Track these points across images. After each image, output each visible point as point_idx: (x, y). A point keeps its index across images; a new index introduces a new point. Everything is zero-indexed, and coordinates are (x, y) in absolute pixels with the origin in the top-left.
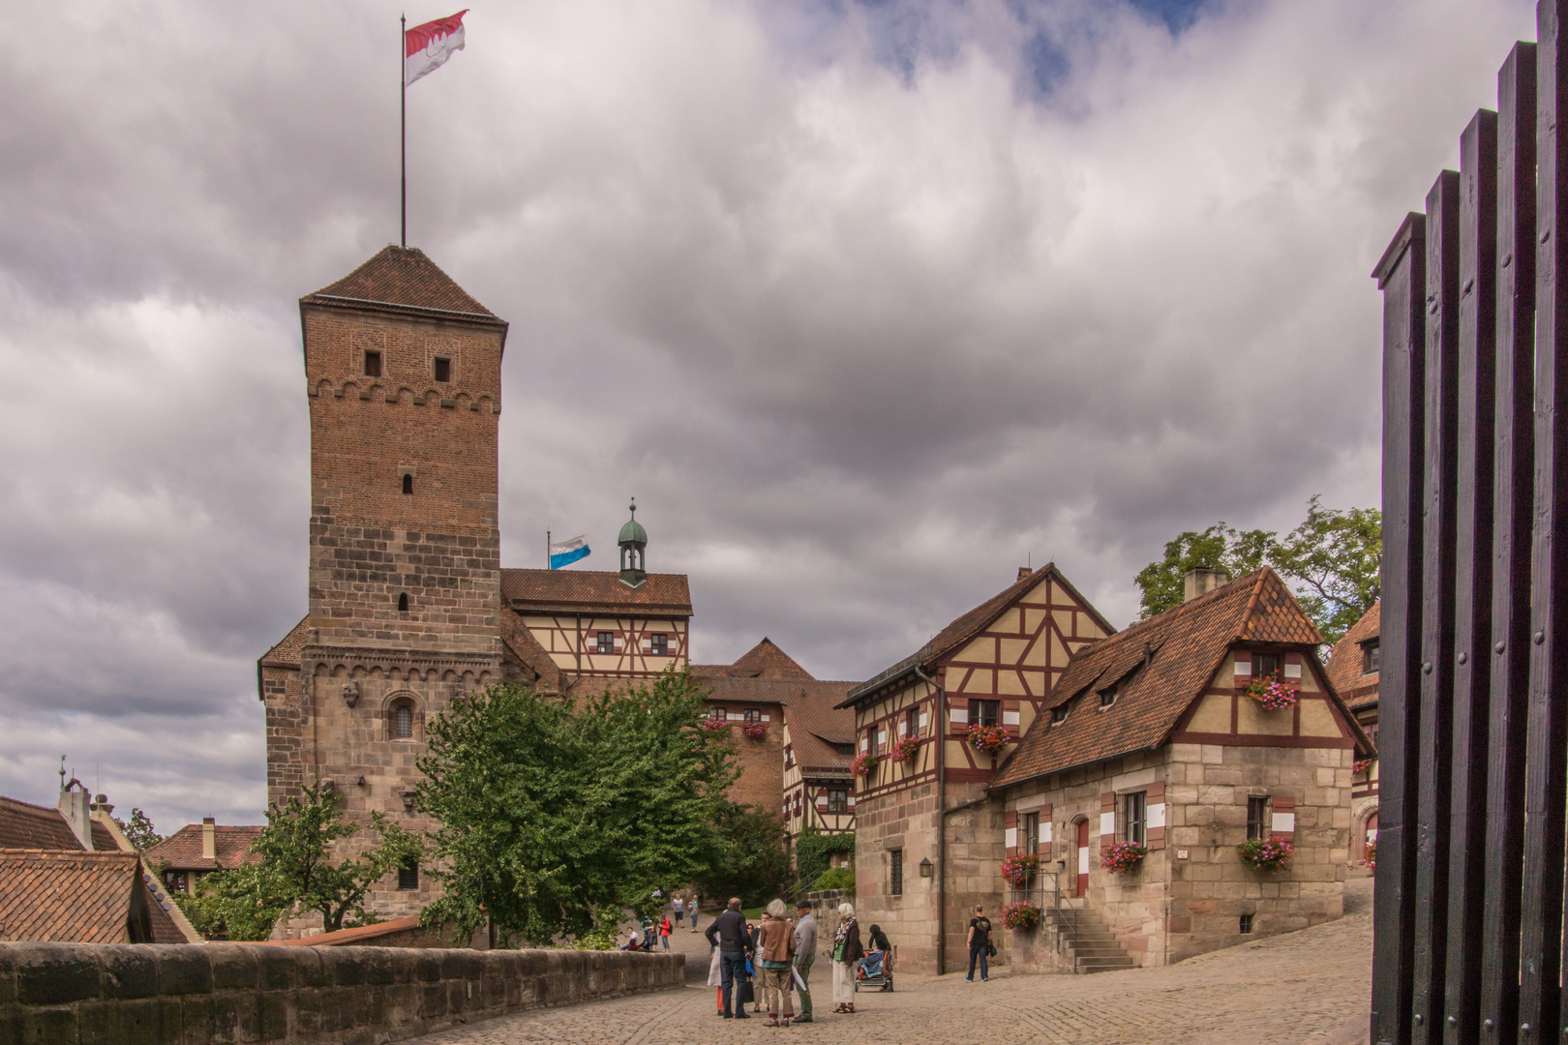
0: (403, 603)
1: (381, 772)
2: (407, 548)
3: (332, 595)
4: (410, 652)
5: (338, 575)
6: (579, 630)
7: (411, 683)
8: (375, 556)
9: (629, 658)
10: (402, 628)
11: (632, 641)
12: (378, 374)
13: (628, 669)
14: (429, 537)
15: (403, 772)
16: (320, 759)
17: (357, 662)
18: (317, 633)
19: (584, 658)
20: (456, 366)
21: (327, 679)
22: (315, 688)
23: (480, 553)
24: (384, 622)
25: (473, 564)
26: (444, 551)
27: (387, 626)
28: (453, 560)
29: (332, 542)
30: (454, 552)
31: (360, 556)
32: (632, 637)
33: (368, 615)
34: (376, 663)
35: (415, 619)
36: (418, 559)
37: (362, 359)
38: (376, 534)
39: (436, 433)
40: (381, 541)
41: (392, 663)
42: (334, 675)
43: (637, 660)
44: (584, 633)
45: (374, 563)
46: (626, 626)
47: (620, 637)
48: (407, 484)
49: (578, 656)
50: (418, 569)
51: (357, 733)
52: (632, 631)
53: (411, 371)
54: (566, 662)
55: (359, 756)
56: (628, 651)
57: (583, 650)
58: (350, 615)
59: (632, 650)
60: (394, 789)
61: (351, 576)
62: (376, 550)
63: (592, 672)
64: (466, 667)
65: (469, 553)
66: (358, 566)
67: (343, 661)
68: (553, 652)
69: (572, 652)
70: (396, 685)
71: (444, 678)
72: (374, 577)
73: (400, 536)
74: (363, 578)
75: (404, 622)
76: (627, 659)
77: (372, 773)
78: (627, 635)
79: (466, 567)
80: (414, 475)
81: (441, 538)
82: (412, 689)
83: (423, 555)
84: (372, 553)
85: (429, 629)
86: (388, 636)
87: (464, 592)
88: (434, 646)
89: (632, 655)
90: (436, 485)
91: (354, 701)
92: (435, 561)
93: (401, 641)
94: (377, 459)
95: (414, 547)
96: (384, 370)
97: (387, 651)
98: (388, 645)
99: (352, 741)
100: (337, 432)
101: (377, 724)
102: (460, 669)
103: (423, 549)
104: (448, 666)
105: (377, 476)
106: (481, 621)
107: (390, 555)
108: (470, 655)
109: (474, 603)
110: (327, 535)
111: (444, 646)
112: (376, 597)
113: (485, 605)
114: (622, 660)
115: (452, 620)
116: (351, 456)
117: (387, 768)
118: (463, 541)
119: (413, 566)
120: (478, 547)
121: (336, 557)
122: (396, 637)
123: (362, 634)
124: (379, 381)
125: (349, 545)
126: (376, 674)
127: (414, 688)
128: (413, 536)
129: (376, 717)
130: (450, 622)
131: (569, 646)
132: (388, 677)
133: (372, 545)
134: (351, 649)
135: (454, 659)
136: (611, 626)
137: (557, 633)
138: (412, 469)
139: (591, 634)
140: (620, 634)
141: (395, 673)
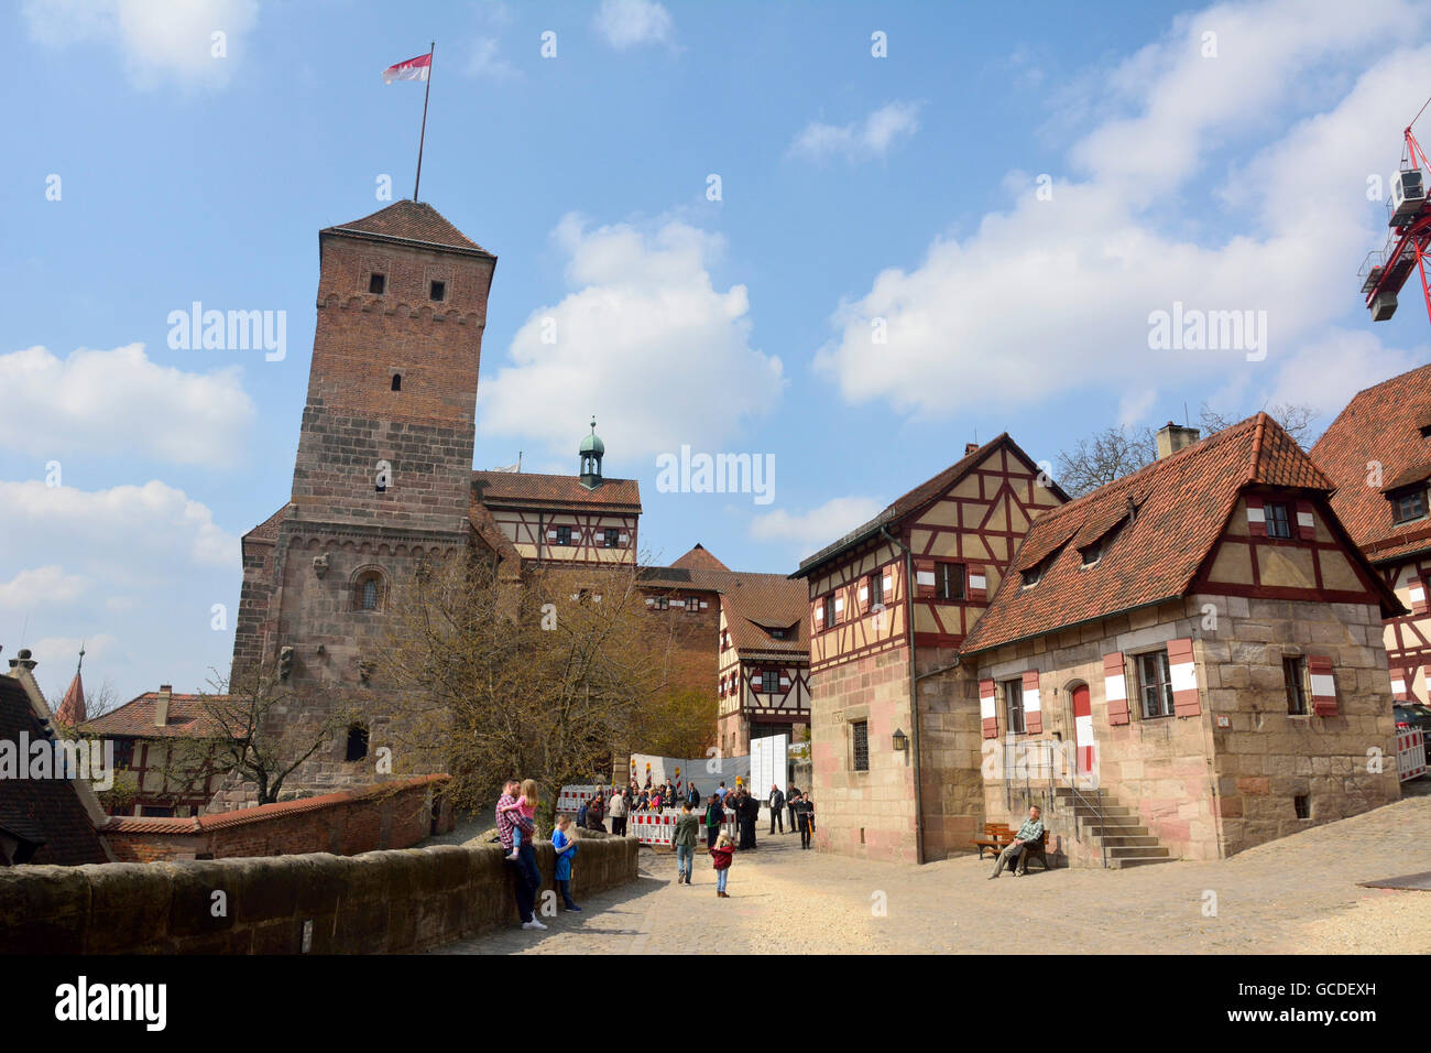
0: (381, 485)
1: (342, 642)
2: (390, 437)
3: (316, 475)
4: (383, 529)
5: (324, 458)
6: (541, 524)
7: (380, 557)
8: (359, 443)
10: (377, 507)
11: (588, 535)
12: (380, 291)
13: (583, 559)
14: (411, 428)
15: (363, 643)
16: (284, 628)
17: (331, 537)
18: (297, 510)
19: (544, 548)
20: (449, 289)
21: (300, 552)
22: (288, 559)
23: (457, 444)
24: (361, 501)
25: (448, 452)
26: (424, 440)
27: (363, 505)
28: (431, 448)
29: (322, 429)
30: (432, 442)
31: (346, 442)
32: (588, 531)
33: (346, 494)
34: (350, 538)
35: (392, 499)
36: (399, 447)
37: (368, 279)
38: (363, 423)
39: (426, 342)
40: (367, 429)
41: (365, 538)
42: (307, 548)
43: (591, 551)
44: (545, 527)
45: (358, 449)
46: (583, 521)
47: (577, 531)
48: (396, 383)
49: (539, 546)
50: (397, 455)
51: (322, 604)
52: (588, 526)
53: (410, 291)
54: (528, 551)
55: (321, 626)
56: (584, 543)
57: (543, 542)
58: (330, 494)
59: (587, 541)
60: (353, 659)
61: (336, 460)
62: (361, 437)
63: (551, 561)
64: (433, 544)
65: (445, 442)
66: (343, 450)
67: (318, 535)
68: (517, 542)
69: (534, 543)
70: (366, 560)
71: (412, 554)
72: (357, 461)
73: (385, 426)
74: (346, 462)
75: (380, 502)
76: (583, 550)
77: (333, 643)
78: (584, 529)
79: (442, 455)
80: (403, 375)
81: (422, 429)
82: (381, 563)
83: (404, 443)
84: (358, 440)
85: (403, 509)
86: (363, 514)
87: (438, 476)
88: (405, 524)
89: (587, 547)
90: (423, 384)
91: (323, 573)
92: (415, 449)
93: (375, 519)
94: (372, 361)
95: (397, 435)
96: (386, 288)
97: (361, 527)
98: (363, 522)
99: (317, 611)
100: (339, 338)
101: (344, 595)
102: (429, 545)
103: (408, 438)
104: (417, 543)
105: (370, 374)
106: (451, 503)
107: (373, 441)
108: (438, 533)
109: (447, 486)
110: (318, 423)
111: (416, 524)
112: (355, 478)
113: (456, 489)
114: (578, 550)
115: (425, 501)
116: (349, 358)
117: (348, 638)
118: (441, 432)
119: (393, 452)
120: (455, 438)
121: (324, 442)
122: (371, 515)
123: (339, 511)
124: (381, 297)
125: (337, 432)
126: (348, 548)
127: (382, 562)
128: (396, 426)
129: (343, 588)
130: (423, 502)
131: (531, 536)
132: (359, 552)
133: (358, 433)
134: (327, 525)
135: (423, 536)
136: (570, 521)
137: (522, 526)
138: (402, 370)
139: (551, 527)
140: (577, 528)
141: (366, 548)
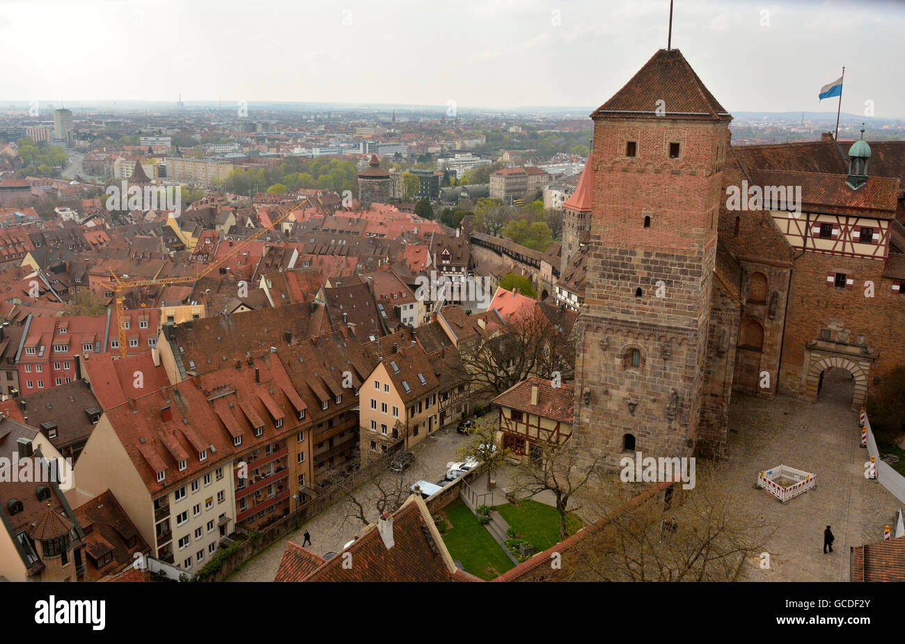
0: (639, 293)
1: (618, 388)
2: (644, 261)
3: (598, 287)
4: (640, 323)
5: (603, 276)
6: (808, 221)
7: (639, 341)
8: (624, 265)
9: (842, 243)
10: (637, 308)
11: (846, 231)
12: (634, 155)
13: (841, 250)
14: (657, 255)
15: (630, 390)
16: (585, 376)
17: (609, 326)
18: (588, 307)
19: (809, 240)
20: (683, 148)
21: (592, 333)
22: (585, 337)
23: (689, 266)
24: (626, 304)
25: (683, 272)
26: (666, 264)
27: (628, 307)
28: (671, 269)
29: (600, 256)
30: (672, 264)
31: (616, 265)
32: (846, 229)
33: (617, 299)
34: (619, 328)
35: (645, 303)
36: (650, 268)
37: (625, 147)
38: (626, 252)
39: (667, 190)
40: (628, 256)
41: (629, 328)
42: (596, 331)
43: (848, 244)
44: (811, 224)
45: (623, 269)
46: (843, 221)
47: (837, 228)
48: (647, 222)
49: (805, 239)
50: (648, 274)
51: (606, 365)
52: (847, 224)
53: (654, 153)
54: (796, 242)
55: (606, 378)
56: (842, 238)
57: (809, 235)
58: (607, 298)
59: (845, 237)
60: (625, 399)
61: (610, 276)
62: (625, 262)
63: (814, 249)
64: (673, 335)
65: (682, 265)
66: (614, 271)
67: (601, 325)
68: (788, 234)
69: (801, 236)
70: (630, 341)
71: (659, 340)
72: (623, 278)
73: (640, 255)
74: (616, 278)
75: (638, 305)
76: (840, 244)
77: (613, 388)
78: (843, 227)
79: (679, 274)
80: (651, 217)
81: (665, 256)
82: (639, 344)
83: (653, 266)
84: (623, 263)
85: (653, 310)
86: (628, 312)
87: (676, 289)
88: (655, 320)
89: (845, 241)
90: (665, 222)
91: (605, 347)
92: (660, 270)
93: (635, 316)
94: (630, 207)
95: (648, 260)
96: (638, 153)
97: (626, 322)
98: (627, 318)
99: (603, 369)
100: (608, 192)
101: (618, 361)
102: (669, 336)
103: (655, 262)
104: (661, 334)
105: (629, 217)
106: (685, 307)
107: (632, 265)
108: (676, 328)
109: (682, 296)
110: (598, 252)
111: (661, 321)
112: (623, 289)
113: (689, 298)
114: (836, 243)
115: (668, 306)
116: (615, 206)
117: (621, 387)
118: (679, 258)
119: (646, 272)
120: (688, 262)
121: (602, 265)
122: (632, 313)
123: (613, 310)
124: (634, 159)
125: (610, 258)
126: (619, 333)
127: (640, 344)
128: (647, 254)
129: (618, 357)
130: (666, 306)
131: (800, 231)
132: (626, 336)
133: (623, 259)
134: (606, 319)
135: (666, 330)
136: (832, 220)
137: (792, 222)
138: (650, 214)
139: (816, 224)
140: (838, 226)
141: (630, 334)
